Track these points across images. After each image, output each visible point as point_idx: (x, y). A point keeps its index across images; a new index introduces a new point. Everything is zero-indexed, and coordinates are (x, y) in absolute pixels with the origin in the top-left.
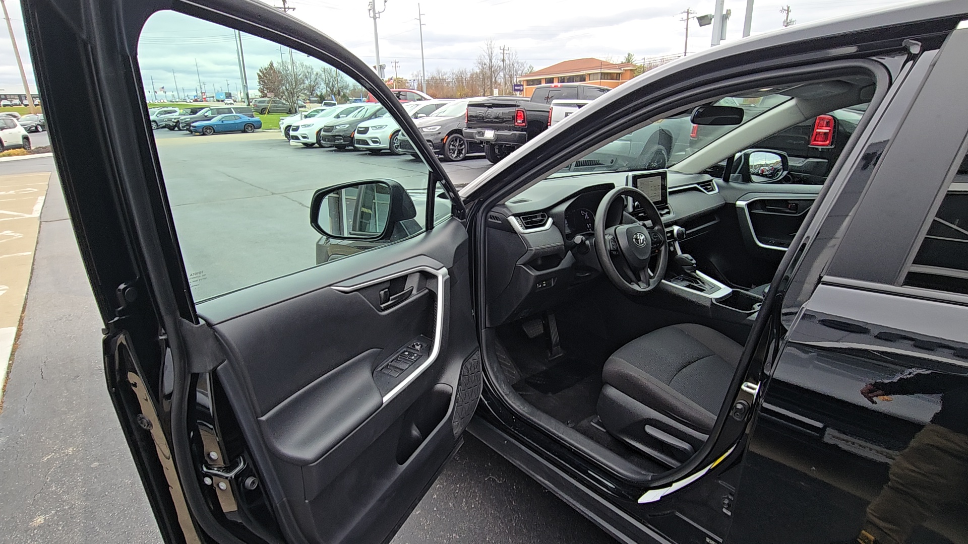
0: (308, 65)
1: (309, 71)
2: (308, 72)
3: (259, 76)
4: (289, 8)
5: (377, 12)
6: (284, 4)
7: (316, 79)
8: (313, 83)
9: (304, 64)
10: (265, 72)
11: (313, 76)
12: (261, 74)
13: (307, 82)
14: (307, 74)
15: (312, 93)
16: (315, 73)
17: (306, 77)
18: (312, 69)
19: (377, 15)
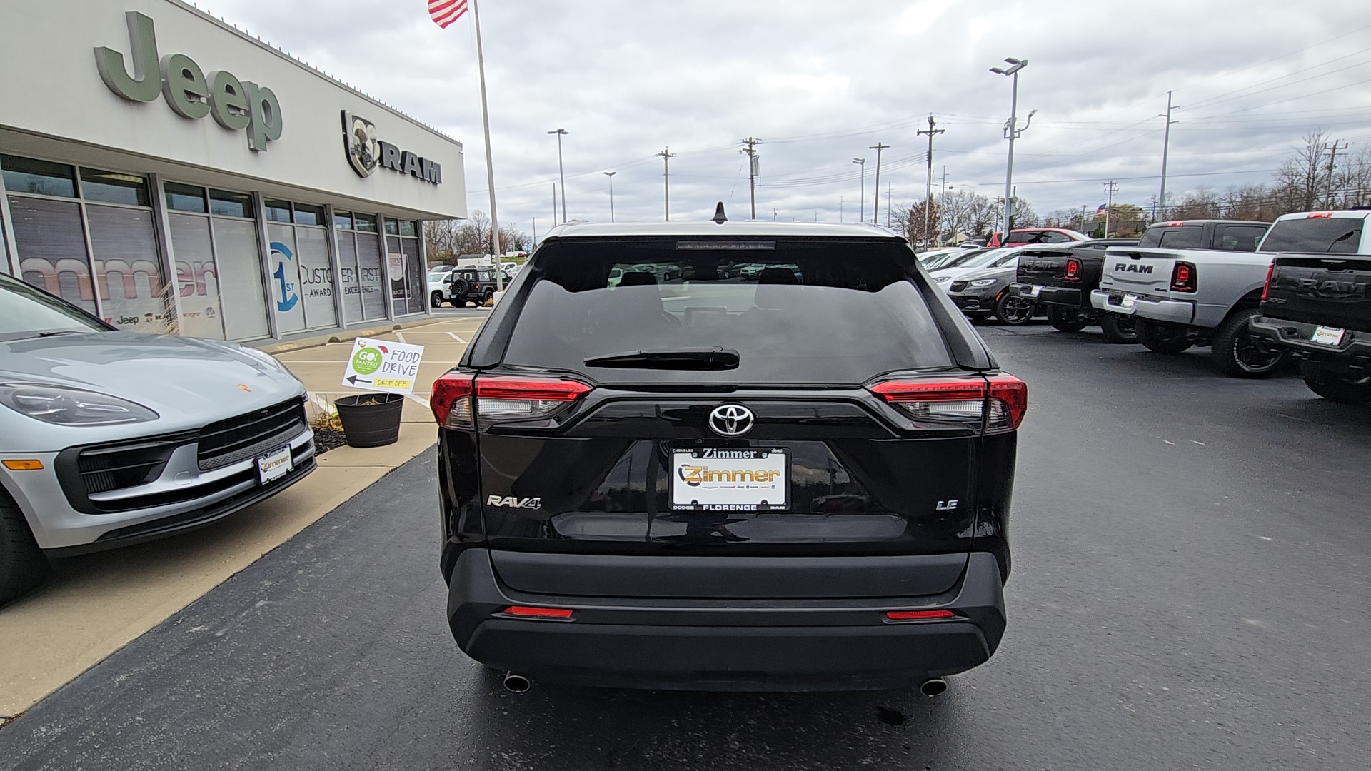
0: (981, 195)
1: (980, 203)
2: (978, 205)
3: (911, 212)
4: (936, 131)
5: (1016, 129)
6: (931, 127)
7: (989, 213)
8: (982, 219)
9: (976, 194)
10: (920, 207)
11: (985, 211)
12: (914, 211)
13: (974, 219)
14: (977, 207)
15: (978, 232)
16: (988, 205)
17: (975, 211)
18: (985, 200)
19: (1016, 135)
